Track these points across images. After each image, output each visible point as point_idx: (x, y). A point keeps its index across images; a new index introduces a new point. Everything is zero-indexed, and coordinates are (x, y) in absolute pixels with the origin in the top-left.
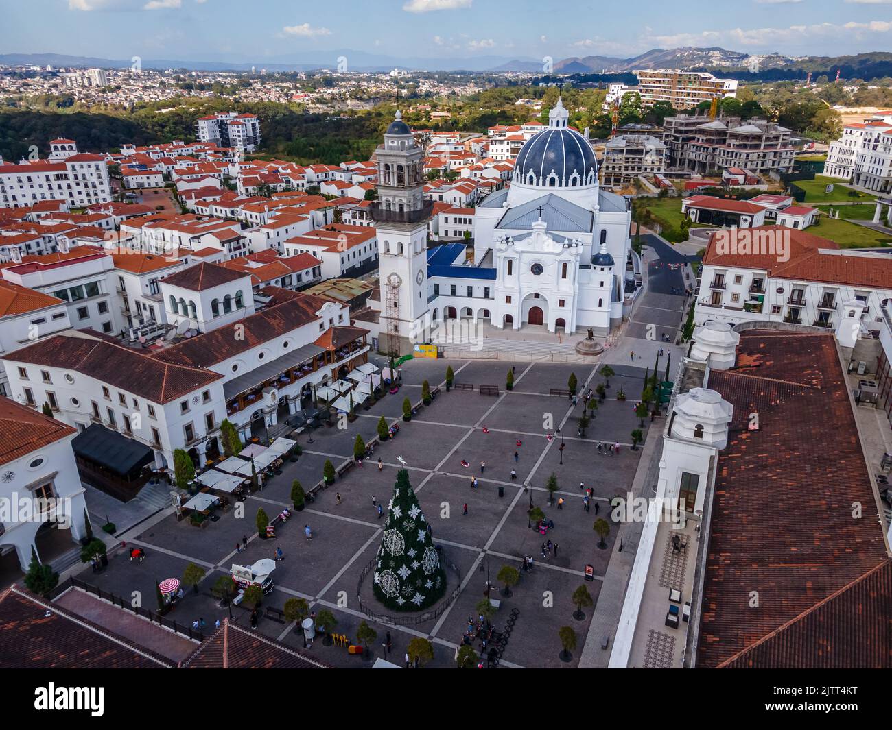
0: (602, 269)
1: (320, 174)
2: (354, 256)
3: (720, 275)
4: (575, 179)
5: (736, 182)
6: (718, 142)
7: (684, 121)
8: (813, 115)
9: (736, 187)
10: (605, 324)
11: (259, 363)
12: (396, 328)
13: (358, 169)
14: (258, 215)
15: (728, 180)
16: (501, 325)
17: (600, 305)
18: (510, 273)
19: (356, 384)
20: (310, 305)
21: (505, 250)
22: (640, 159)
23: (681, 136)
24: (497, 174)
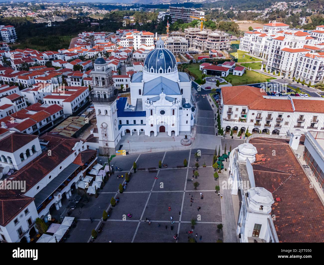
0: (187, 110)
1: (50, 56)
2: (77, 102)
3: (230, 108)
4: (169, 70)
5: (215, 56)
6: (205, 39)
7: (192, 31)
8: (230, 25)
9: (215, 58)
10: (189, 129)
11: (49, 181)
12: (107, 144)
13: (67, 53)
14: (26, 81)
15: (212, 55)
16: (149, 135)
17: (187, 123)
18: (152, 114)
19: (94, 176)
20: (68, 145)
21: (150, 106)
22: (179, 47)
23: (191, 36)
24: (126, 54)
